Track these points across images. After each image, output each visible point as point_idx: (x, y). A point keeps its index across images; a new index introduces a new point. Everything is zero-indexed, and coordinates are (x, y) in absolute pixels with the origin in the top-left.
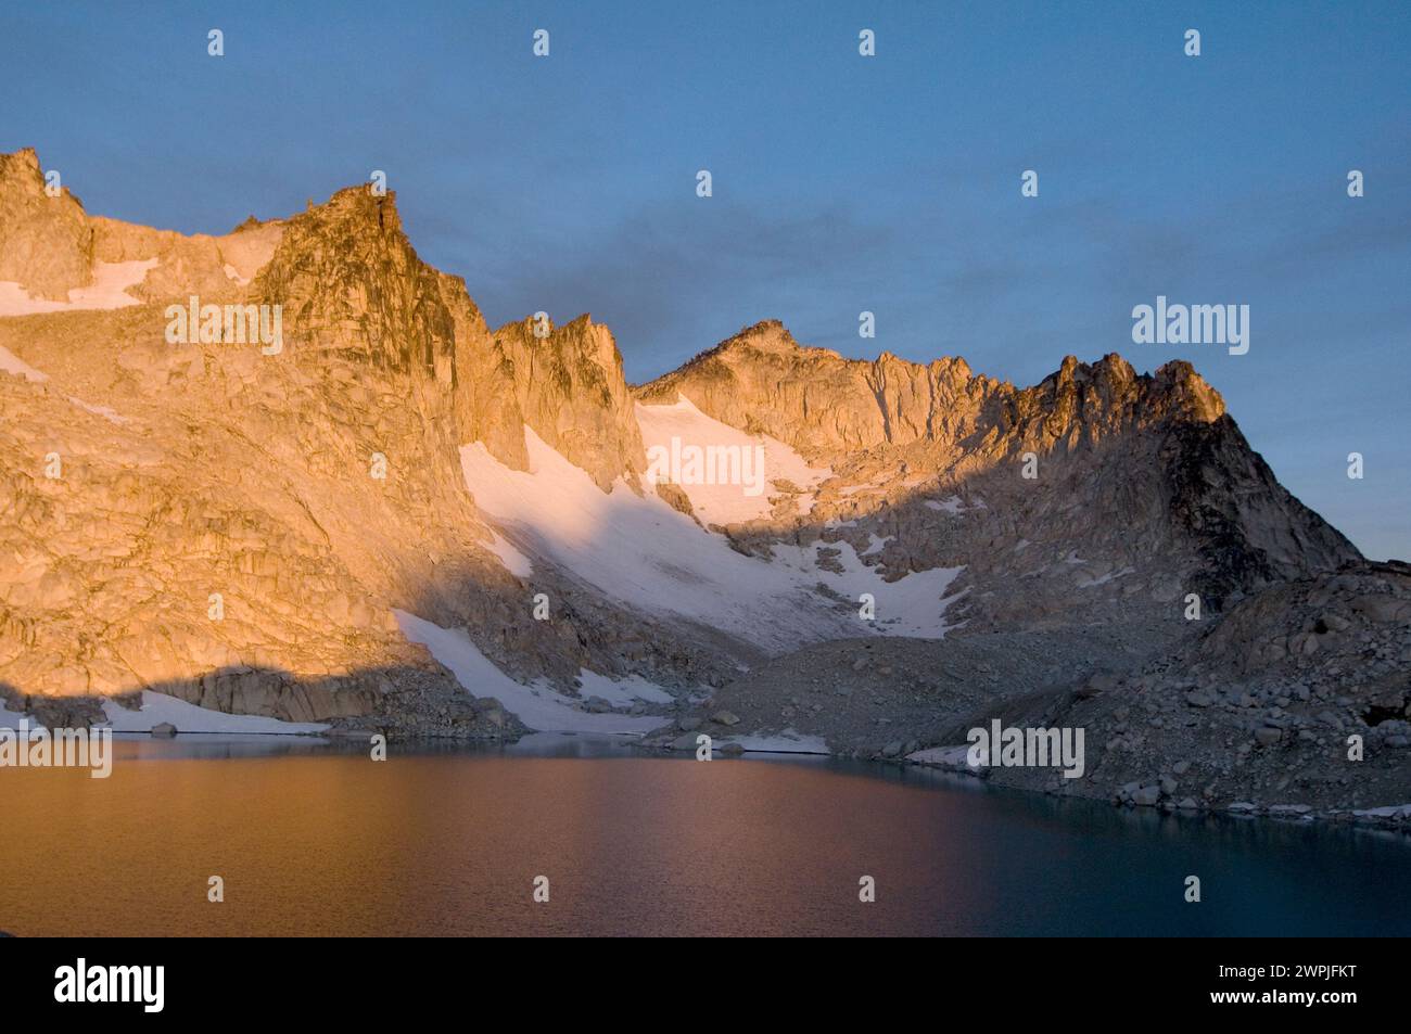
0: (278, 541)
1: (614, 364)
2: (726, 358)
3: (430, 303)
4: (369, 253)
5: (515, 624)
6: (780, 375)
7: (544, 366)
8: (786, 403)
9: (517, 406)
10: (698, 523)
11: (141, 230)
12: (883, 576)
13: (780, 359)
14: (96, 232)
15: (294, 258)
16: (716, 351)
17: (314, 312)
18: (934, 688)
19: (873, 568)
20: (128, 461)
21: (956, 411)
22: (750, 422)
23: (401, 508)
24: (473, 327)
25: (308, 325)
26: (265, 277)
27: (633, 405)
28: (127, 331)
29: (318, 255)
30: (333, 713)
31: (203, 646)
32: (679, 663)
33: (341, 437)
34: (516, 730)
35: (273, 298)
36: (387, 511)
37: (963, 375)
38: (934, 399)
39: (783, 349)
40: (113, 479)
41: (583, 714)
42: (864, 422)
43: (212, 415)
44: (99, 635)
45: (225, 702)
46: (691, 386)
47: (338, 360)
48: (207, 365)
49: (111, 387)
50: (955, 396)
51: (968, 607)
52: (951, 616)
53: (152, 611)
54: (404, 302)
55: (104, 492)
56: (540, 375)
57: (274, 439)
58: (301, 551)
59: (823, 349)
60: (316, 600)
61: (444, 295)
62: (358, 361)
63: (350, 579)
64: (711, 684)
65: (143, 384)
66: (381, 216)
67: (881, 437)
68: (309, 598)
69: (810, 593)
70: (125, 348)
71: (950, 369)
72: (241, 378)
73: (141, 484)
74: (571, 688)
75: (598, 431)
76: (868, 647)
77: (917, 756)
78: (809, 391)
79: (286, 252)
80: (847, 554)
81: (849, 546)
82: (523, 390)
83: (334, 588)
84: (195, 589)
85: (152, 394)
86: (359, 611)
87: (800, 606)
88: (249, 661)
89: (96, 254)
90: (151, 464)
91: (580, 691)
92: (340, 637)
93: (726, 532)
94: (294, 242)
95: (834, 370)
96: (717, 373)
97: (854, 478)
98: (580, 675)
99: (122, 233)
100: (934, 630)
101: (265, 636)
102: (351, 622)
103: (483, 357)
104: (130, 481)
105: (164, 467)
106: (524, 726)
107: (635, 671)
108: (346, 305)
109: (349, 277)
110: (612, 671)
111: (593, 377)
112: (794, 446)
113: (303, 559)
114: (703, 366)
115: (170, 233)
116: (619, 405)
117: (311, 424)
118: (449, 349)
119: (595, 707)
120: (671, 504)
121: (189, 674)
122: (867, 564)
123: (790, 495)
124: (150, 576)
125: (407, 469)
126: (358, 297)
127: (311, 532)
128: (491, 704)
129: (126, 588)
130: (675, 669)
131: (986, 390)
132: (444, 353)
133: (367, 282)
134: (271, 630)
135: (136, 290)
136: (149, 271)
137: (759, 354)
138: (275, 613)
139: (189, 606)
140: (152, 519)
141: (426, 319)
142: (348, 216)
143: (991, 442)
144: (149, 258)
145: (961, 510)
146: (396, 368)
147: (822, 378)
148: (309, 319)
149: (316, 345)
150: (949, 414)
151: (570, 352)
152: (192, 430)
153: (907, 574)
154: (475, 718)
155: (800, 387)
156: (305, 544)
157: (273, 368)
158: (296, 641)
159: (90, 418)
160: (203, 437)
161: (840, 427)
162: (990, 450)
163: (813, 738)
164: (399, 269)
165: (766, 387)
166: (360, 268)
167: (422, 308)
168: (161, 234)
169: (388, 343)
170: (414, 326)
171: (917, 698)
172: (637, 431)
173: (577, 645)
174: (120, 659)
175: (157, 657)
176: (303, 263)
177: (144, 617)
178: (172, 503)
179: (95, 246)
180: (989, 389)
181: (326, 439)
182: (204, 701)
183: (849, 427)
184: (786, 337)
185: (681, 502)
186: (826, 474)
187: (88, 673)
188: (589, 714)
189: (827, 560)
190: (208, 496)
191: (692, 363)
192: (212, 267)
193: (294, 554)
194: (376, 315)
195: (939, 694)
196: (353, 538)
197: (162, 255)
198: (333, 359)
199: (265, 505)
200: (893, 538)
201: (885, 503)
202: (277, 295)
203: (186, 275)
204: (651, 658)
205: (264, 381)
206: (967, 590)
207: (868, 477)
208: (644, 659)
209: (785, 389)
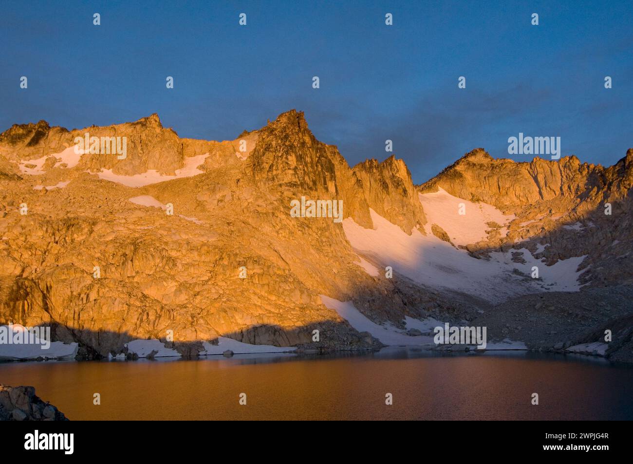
0: (268, 269)
1: (407, 177)
2: (458, 168)
3: (323, 158)
4: (295, 140)
5: (373, 298)
6: (485, 173)
7: (375, 181)
8: (490, 186)
9: (365, 200)
10: (453, 245)
11: (201, 142)
12: (545, 263)
13: (484, 166)
14: (184, 145)
15: (264, 146)
16: (454, 166)
17: (274, 168)
18: (577, 315)
19: (540, 260)
20: (204, 239)
21: (575, 181)
22: (473, 196)
23: (319, 250)
24: (342, 167)
25: (272, 174)
26: (253, 156)
27: (418, 194)
28: (200, 185)
29: (274, 143)
30: (298, 342)
31: (241, 316)
32: (451, 311)
33: (290, 221)
34: (378, 346)
35: (257, 164)
36: (313, 251)
37: (576, 164)
38: (562, 177)
39: (486, 161)
40: (199, 248)
41: (408, 337)
42: (529, 191)
43: (236, 217)
44: (199, 314)
45: (252, 340)
46: (443, 183)
47: (287, 188)
48: (232, 196)
49: (195, 209)
50: (573, 174)
51: (590, 275)
52: (582, 280)
53: (219, 302)
54: (312, 159)
55: (196, 253)
56: (374, 185)
57: (262, 224)
58: (278, 272)
59: (505, 159)
60: (286, 293)
61: (329, 154)
62: (295, 187)
63: (299, 283)
64: (466, 320)
65: (207, 207)
66: (299, 123)
67: (538, 197)
68: (283, 292)
69: (510, 274)
70: (199, 192)
71: (569, 161)
72: (246, 200)
73: (211, 249)
74: (401, 325)
75: (403, 207)
76: (542, 298)
77: (572, 349)
78: (500, 179)
79: (260, 144)
80: (527, 254)
81: (527, 250)
82: (367, 192)
83: (293, 287)
84: (235, 292)
85: (212, 210)
86: (305, 296)
87: (506, 280)
88: (260, 322)
89: (184, 154)
90: (213, 240)
91: (406, 326)
92: (297, 309)
93: (466, 248)
94: (263, 139)
95: (511, 168)
96: (455, 175)
97: (526, 218)
98: (405, 319)
99: (195, 144)
100: (575, 287)
101: (266, 310)
102: (302, 302)
103: (348, 179)
104: (206, 248)
105: (219, 241)
106: (382, 344)
107: (430, 316)
108: (288, 163)
109: (287, 151)
110: (419, 316)
111: (398, 183)
112: (495, 206)
113: (279, 276)
114: (449, 173)
115: (213, 142)
116: (411, 195)
117: (277, 217)
118: (333, 178)
119: (413, 333)
120: (440, 237)
121: (236, 329)
122: (537, 258)
123: (496, 229)
124: (217, 287)
125: (320, 232)
126: (292, 160)
127: (281, 263)
128: (366, 334)
129: (208, 293)
130: (449, 313)
131: (588, 170)
132: (331, 180)
133: (295, 153)
134: (269, 308)
135: (201, 167)
136: (206, 158)
137: (474, 165)
138: (269, 299)
139: (234, 299)
140: (216, 263)
141: (322, 166)
142: (285, 125)
143: (594, 194)
144: (205, 153)
145: (581, 229)
146: (311, 189)
147: (505, 173)
148: (272, 171)
149: (276, 183)
150: (571, 183)
151: (387, 174)
152: (229, 224)
153: (557, 261)
154: (359, 341)
155: (495, 178)
156: (279, 269)
157: (259, 194)
158: (279, 311)
159: (188, 223)
160: (233, 227)
161: (517, 195)
162: (594, 198)
163: (518, 342)
164: (309, 145)
165: (479, 179)
166: (292, 147)
167: (320, 161)
168: (209, 143)
169: (306, 178)
170: (317, 169)
171: (569, 321)
172: (421, 206)
173: (402, 305)
174: (208, 324)
175: (223, 322)
176: (268, 148)
177: (216, 305)
178: (223, 256)
179: (184, 151)
180: (590, 169)
181: (284, 222)
182: (243, 340)
183: (522, 194)
184: (486, 156)
185: (444, 237)
186: (513, 217)
187: (196, 330)
188: (411, 337)
189: (517, 258)
190: (238, 252)
191: (443, 172)
192: (231, 154)
193: (275, 273)
194: (300, 166)
195: (580, 318)
196: (299, 265)
197: (210, 151)
198: (284, 187)
199: (261, 253)
200: (549, 245)
201: (543, 228)
202: (258, 163)
203: (221, 159)
204: (437, 309)
205: (256, 200)
206: (589, 267)
207: (533, 217)
208: (434, 310)
209: (488, 180)
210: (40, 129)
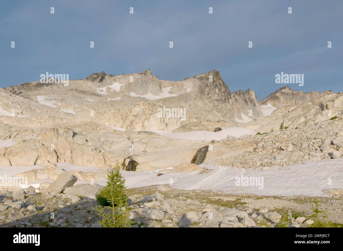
1: (255, 98)
2: (278, 95)
4: (218, 83)
6: (290, 97)
7: (242, 100)
9: (239, 108)
13: (289, 94)
14: (161, 83)
29: (209, 84)
39: (290, 92)
46: (270, 101)
56: (241, 101)
59: (299, 91)
62: (218, 101)
66: (217, 76)
75: (254, 111)
78: (296, 100)
89: (161, 87)
95: (302, 95)
96: (276, 98)
99: (165, 82)
108: (215, 92)
109: (215, 87)
111: (252, 101)
114: (273, 97)
116: (257, 106)
126: (217, 90)
133: (218, 88)
135: (170, 92)
136: (171, 89)
137: (284, 93)
144: (170, 86)
147: (299, 97)
151: (247, 97)
155: (294, 100)
165: (286, 100)
169: (222, 98)
170: (225, 94)
172: (261, 111)
179: (161, 85)
184: (290, 89)
194: (220, 93)
198: (215, 101)
203: (177, 89)
209: (291, 100)
210: (103, 75)
